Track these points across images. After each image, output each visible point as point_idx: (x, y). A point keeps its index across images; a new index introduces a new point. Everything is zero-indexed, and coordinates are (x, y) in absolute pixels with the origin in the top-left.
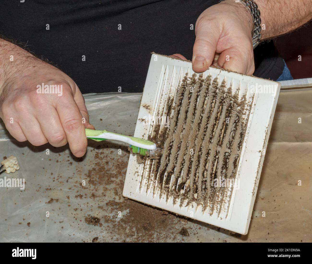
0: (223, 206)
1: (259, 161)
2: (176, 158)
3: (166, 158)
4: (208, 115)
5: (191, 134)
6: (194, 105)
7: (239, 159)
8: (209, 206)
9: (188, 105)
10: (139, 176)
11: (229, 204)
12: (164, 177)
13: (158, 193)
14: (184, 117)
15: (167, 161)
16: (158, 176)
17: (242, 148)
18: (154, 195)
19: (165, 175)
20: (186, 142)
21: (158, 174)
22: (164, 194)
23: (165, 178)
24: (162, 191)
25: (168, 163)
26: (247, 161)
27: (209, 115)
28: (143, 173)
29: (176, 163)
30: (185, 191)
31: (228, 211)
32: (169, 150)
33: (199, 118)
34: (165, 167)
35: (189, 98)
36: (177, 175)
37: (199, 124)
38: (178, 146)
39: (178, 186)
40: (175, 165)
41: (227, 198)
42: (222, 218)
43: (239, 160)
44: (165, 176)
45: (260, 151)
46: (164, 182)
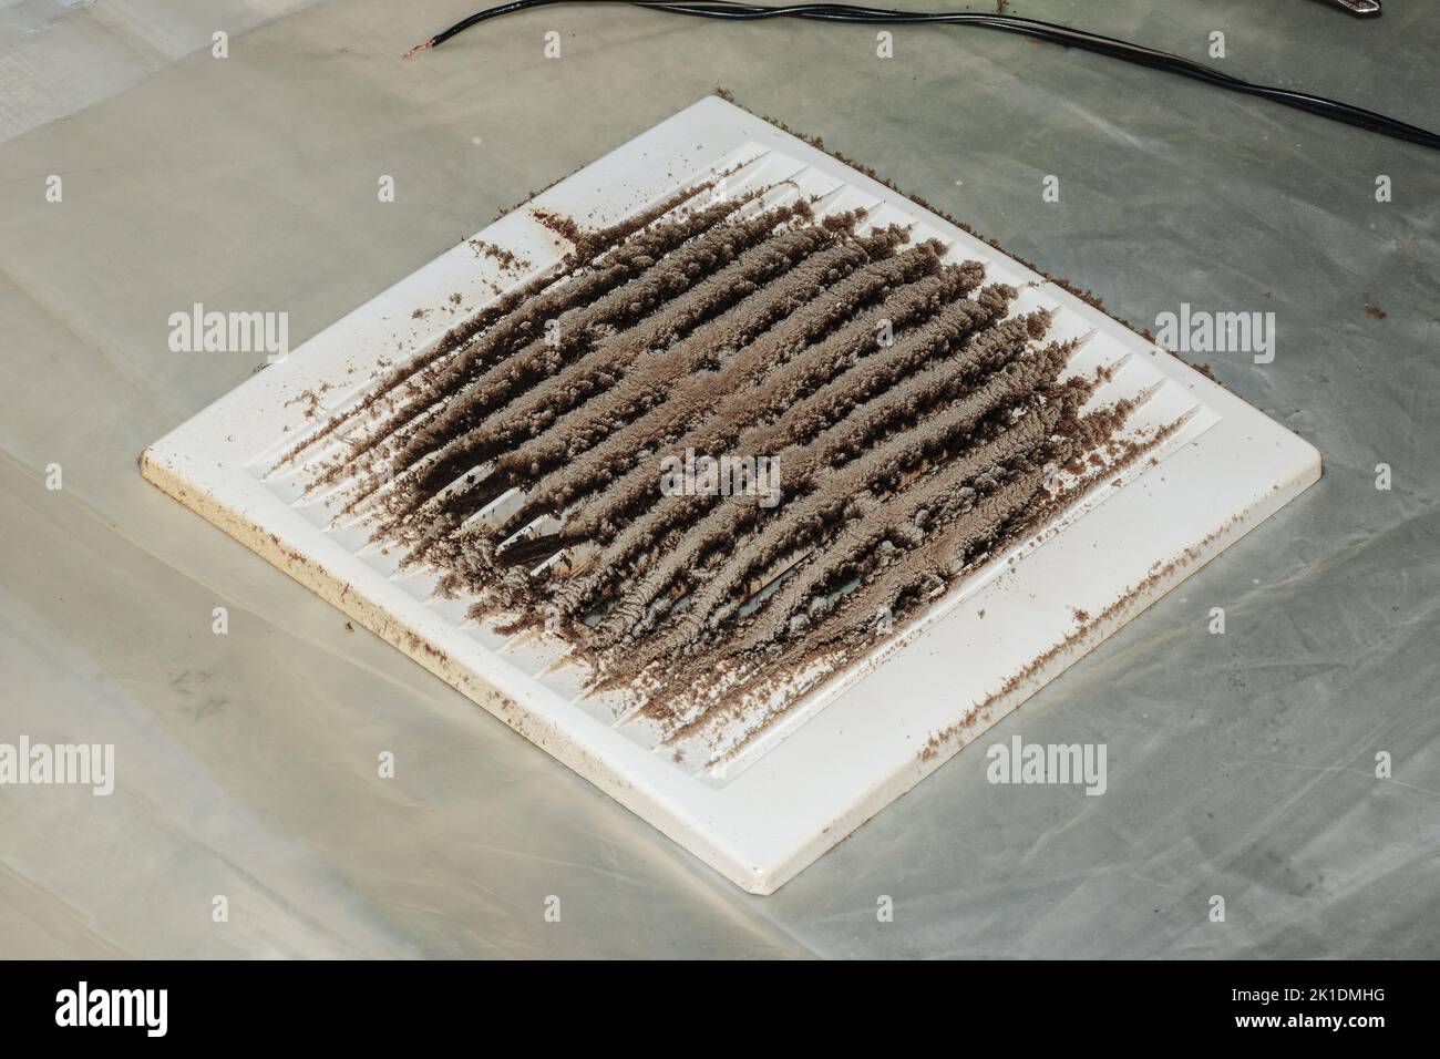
0: (717, 723)
1: (1047, 648)
2: (597, 433)
3: (541, 409)
4: (893, 367)
5: (739, 396)
6: (838, 305)
7: (944, 593)
8: (635, 689)
9: (800, 298)
10: (312, 419)
11: (765, 726)
12: (458, 476)
13: (365, 524)
14: (753, 321)
15: (536, 422)
16: (424, 462)
17: (984, 561)
18: (345, 516)
19: (471, 473)
20: (699, 404)
21: (432, 456)
22: (399, 544)
23: (458, 485)
24: (406, 521)
25: (533, 429)
26: (985, 617)
27: (894, 372)
28: (345, 417)
29: (579, 450)
30: (540, 574)
31: (736, 749)
32: (578, 388)
33: (835, 359)
34: (508, 432)
35: (827, 281)
36: (551, 494)
37: (815, 381)
38: (643, 395)
39: (513, 539)
40: (571, 452)
41: (760, 705)
42: (683, 756)
43: (940, 596)
44: (465, 476)
45: (1081, 616)
46: (441, 495)
